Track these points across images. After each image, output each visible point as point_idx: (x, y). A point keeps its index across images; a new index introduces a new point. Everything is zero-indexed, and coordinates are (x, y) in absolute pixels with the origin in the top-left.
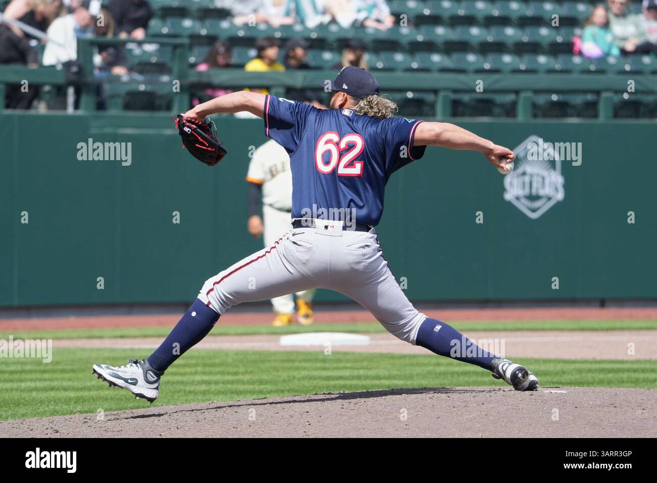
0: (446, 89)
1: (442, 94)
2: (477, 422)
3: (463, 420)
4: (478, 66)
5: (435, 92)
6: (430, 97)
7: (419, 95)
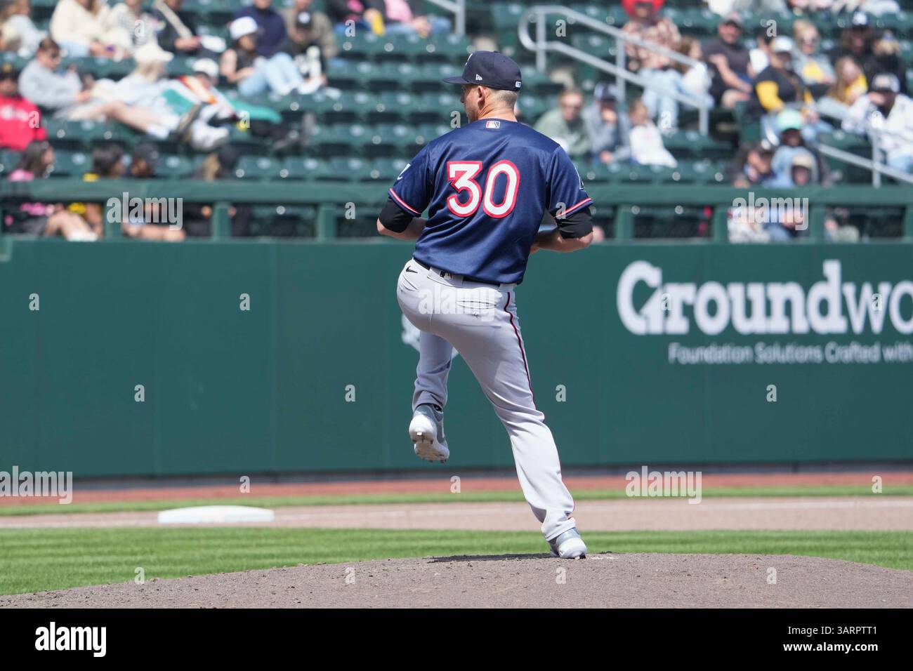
0: (329, 202)
1: (323, 209)
2: (516, 596)
3: (497, 594)
4: (362, 174)
5: (315, 206)
6: (308, 213)
7: (291, 211)
